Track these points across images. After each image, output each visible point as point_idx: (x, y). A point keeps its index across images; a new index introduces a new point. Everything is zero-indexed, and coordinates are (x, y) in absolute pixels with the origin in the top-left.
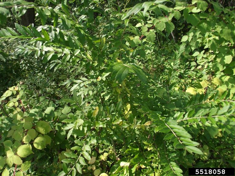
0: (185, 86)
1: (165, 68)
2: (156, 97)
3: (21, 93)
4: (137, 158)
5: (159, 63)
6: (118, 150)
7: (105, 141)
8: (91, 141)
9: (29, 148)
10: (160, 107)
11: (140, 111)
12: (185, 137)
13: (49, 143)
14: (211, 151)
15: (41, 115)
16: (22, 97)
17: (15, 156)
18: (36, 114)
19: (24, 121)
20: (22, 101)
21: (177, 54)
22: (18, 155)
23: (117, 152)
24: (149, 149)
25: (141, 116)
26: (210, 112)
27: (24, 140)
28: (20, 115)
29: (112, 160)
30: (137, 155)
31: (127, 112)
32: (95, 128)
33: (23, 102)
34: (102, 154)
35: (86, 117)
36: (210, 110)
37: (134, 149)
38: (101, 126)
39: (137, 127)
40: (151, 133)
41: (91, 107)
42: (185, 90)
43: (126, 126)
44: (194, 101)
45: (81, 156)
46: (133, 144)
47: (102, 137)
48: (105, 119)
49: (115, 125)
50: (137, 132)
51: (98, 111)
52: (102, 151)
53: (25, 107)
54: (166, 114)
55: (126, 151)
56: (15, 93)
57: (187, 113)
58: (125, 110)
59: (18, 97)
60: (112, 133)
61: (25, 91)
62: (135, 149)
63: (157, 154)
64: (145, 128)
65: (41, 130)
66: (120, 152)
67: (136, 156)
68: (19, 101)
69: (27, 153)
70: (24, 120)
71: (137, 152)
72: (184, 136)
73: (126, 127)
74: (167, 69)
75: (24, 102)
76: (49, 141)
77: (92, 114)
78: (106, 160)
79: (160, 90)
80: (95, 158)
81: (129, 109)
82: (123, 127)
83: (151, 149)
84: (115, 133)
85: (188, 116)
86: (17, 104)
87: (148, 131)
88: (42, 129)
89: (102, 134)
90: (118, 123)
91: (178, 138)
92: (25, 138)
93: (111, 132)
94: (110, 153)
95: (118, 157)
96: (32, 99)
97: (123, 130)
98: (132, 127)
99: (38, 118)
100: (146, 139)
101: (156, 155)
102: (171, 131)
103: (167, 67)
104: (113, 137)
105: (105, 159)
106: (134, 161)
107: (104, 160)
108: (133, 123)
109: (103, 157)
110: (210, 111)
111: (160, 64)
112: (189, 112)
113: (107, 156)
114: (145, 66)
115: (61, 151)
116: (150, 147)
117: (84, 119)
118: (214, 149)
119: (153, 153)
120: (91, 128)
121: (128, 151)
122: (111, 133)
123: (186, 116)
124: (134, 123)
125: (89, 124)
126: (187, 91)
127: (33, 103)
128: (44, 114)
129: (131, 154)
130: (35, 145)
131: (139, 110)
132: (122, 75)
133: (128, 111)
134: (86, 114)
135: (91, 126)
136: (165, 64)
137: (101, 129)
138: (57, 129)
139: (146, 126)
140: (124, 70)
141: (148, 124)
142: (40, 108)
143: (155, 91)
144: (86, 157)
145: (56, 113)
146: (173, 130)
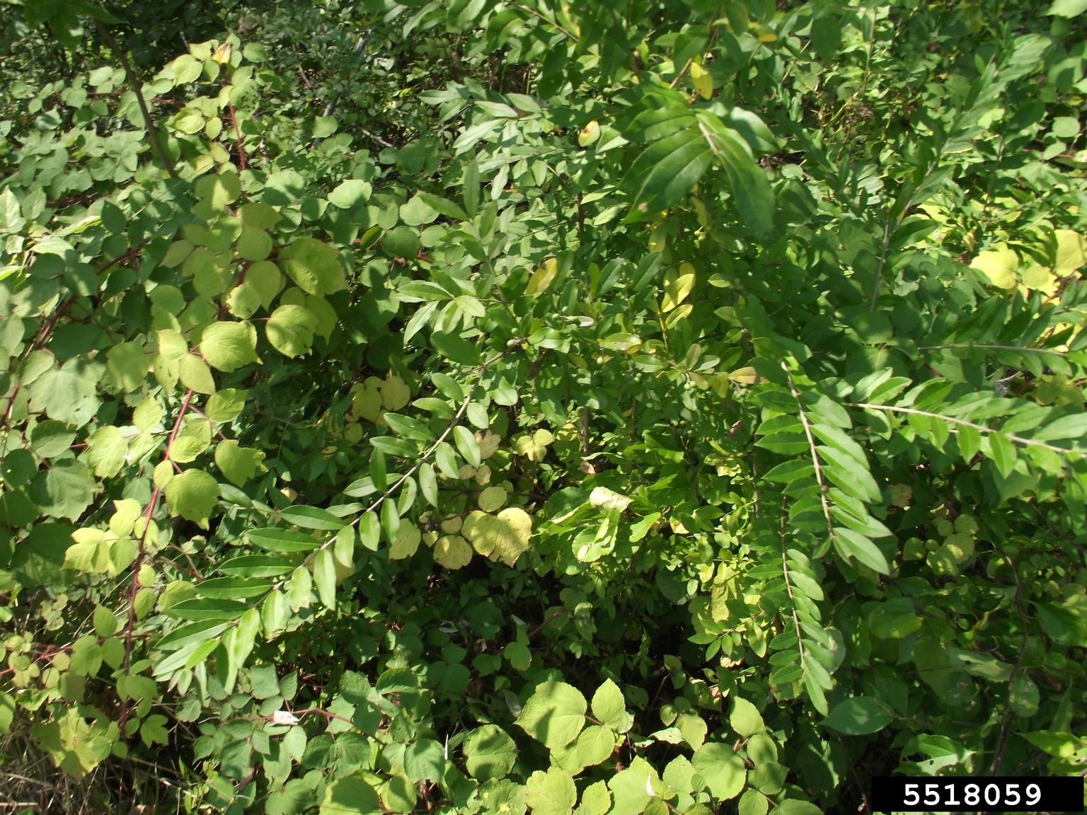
0: (979, 235)
1: (921, 114)
2: (822, 262)
3: (242, 83)
4: (665, 490)
5: (901, 80)
6: (597, 434)
7: (552, 404)
8: (497, 391)
9: (248, 339)
10: (822, 312)
11: (726, 318)
12: (848, 492)
13: (327, 333)
14: (982, 545)
15: (310, 207)
16: (242, 102)
17: (190, 358)
18: (291, 197)
19: (236, 219)
20: (240, 117)
21: (989, 79)
22: (201, 356)
23: (591, 440)
24: (722, 471)
25: (728, 334)
26: (1011, 416)
27: (232, 300)
28: (226, 186)
29: (563, 465)
30: (669, 479)
31: (671, 306)
32: (525, 346)
33: (245, 122)
34: (531, 430)
35: (498, 292)
36: (1014, 407)
37: (661, 451)
38: (550, 344)
39: (693, 383)
40: (745, 416)
41: (530, 231)
42: (970, 255)
43: (651, 366)
44: (980, 328)
45: (445, 440)
46: (665, 429)
47: (542, 385)
48: (571, 318)
49: (608, 352)
50: (690, 404)
51: (552, 277)
52: (532, 422)
53: (250, 149)
54: (839, 354)
55: (629, 450)
56: (214, 74)
57: (920, 388)
58: (667, 296)
59: (226, 97)
60: (586, 381)
61: (257, 74)
62: (668, 455)
63: (749, 498)
64: (730, 392)
65: (305, 277)
66: (602, 443)
67: (663, 483)
68: (226, 115)
69: (236, 358)
70: (239, 212)
71: (673, 466)
72: (845, 486)
73: (649, 368)
74: (928, 122)
75: (248, 127)
76: (329, 322)
77: (525, 286)
78: (540, 458)
79: (850, 230)
80: (497, 439)
81: (683, 294)
82: (640, 366)
83: (732, 474)
84: (600, 384)
85: (917, 401)
86: (215, 126)
87: (737, 405)
88: (309, 276)
89: (545, 373)
90: (623, 347)
91: (823, 489)
92: (236, 292)
93: (583, 376)
94: (561, 436)
95: (590, 461)
96: (284, 119)
97: (636, 379)
98: (677, 377)
99: (297, 219)
100: (720, 434)
101: (743, 499)
102: (809, 450)
103: (930, 113)
104: (588, 398)
105: (534, 455)
106: (649, 497)
107: (531, 458)
108: (684, 362)
109: (532, 446)
110: (1013, 412)
111: (901, 85)
112: (927, 388)
113: (547, 447)
114: (829, 76)
115: (367, 376)
116: (730, 465)
117: (488, 297)
118: (998, 541)
119: (737, 489)
120: (510, 343)
121: (636, 451)
122: (581, 381)
123: (910, 398)
124: (688, 363)
125: (503, 326)
126: (976, 263)
127: (282, 140)
128: (323, 205)
129: (646, 466)
130: (272, 336)
131: (724, 312)
132: (674, 183)
133: (675, 302)
134: (502, 280)
135: (511, 337)
136: (925, 96)
137: (549, 355)
138: (366, 280)
139: (736, 385)
140: (689, 161)
141: (744, 376)
142: (309, 169)
143: (828, 227)
144: (462, 449)
145: (373, 212)
146: (820, 448)
